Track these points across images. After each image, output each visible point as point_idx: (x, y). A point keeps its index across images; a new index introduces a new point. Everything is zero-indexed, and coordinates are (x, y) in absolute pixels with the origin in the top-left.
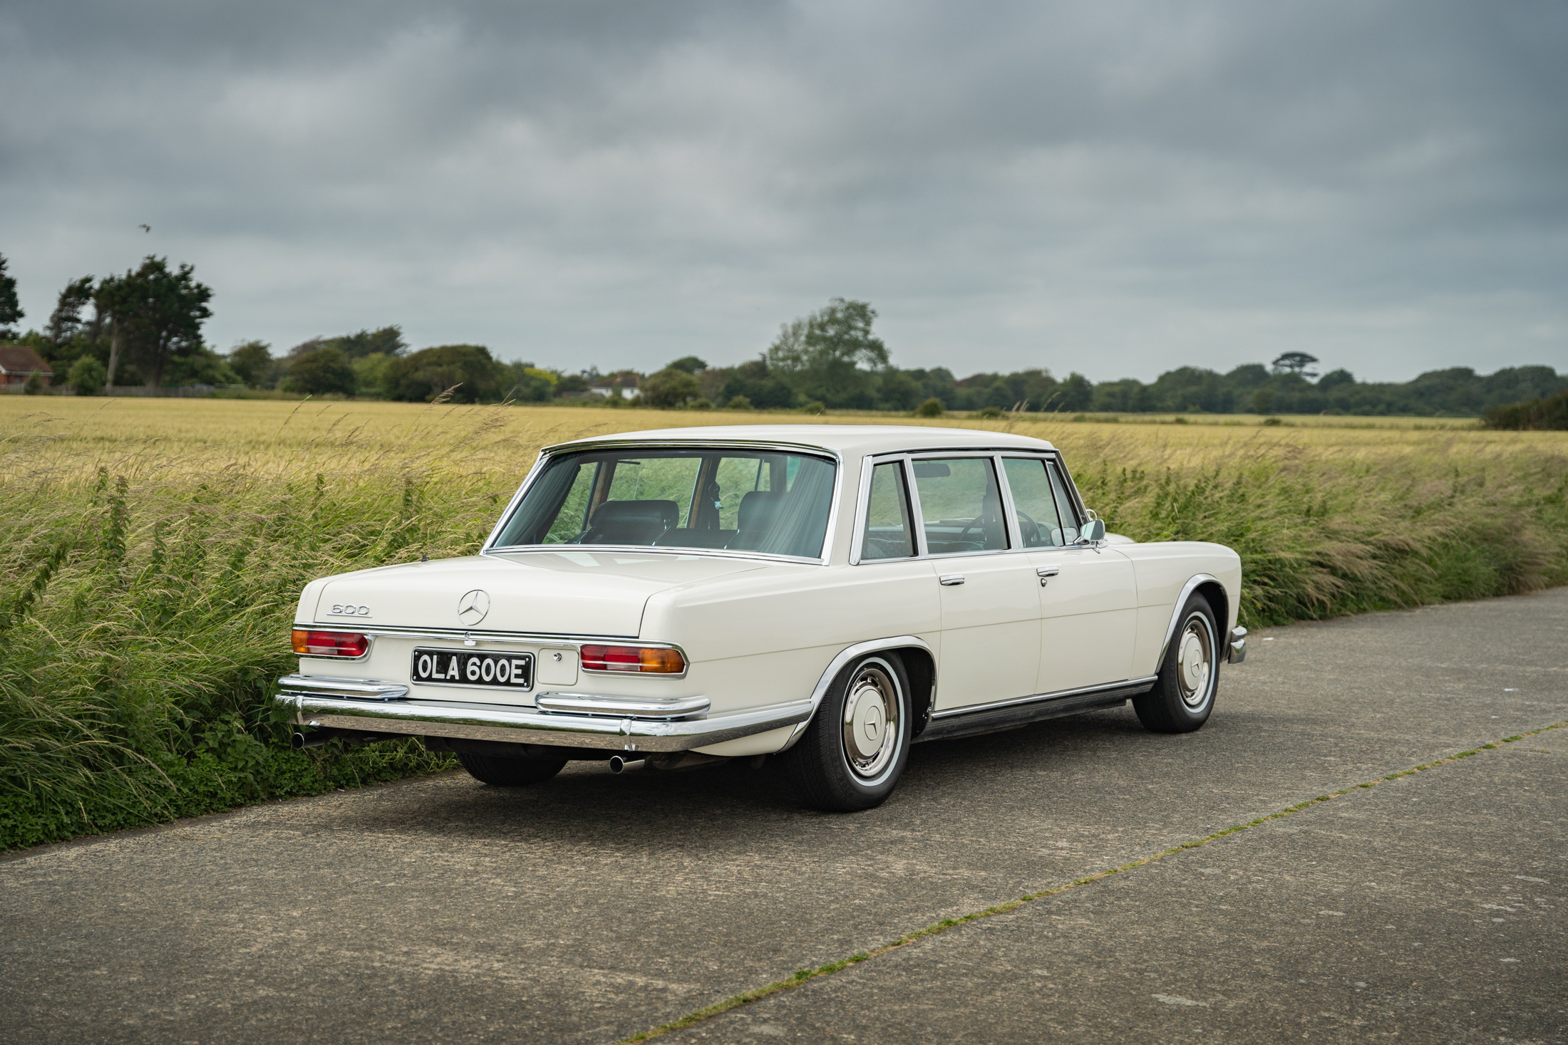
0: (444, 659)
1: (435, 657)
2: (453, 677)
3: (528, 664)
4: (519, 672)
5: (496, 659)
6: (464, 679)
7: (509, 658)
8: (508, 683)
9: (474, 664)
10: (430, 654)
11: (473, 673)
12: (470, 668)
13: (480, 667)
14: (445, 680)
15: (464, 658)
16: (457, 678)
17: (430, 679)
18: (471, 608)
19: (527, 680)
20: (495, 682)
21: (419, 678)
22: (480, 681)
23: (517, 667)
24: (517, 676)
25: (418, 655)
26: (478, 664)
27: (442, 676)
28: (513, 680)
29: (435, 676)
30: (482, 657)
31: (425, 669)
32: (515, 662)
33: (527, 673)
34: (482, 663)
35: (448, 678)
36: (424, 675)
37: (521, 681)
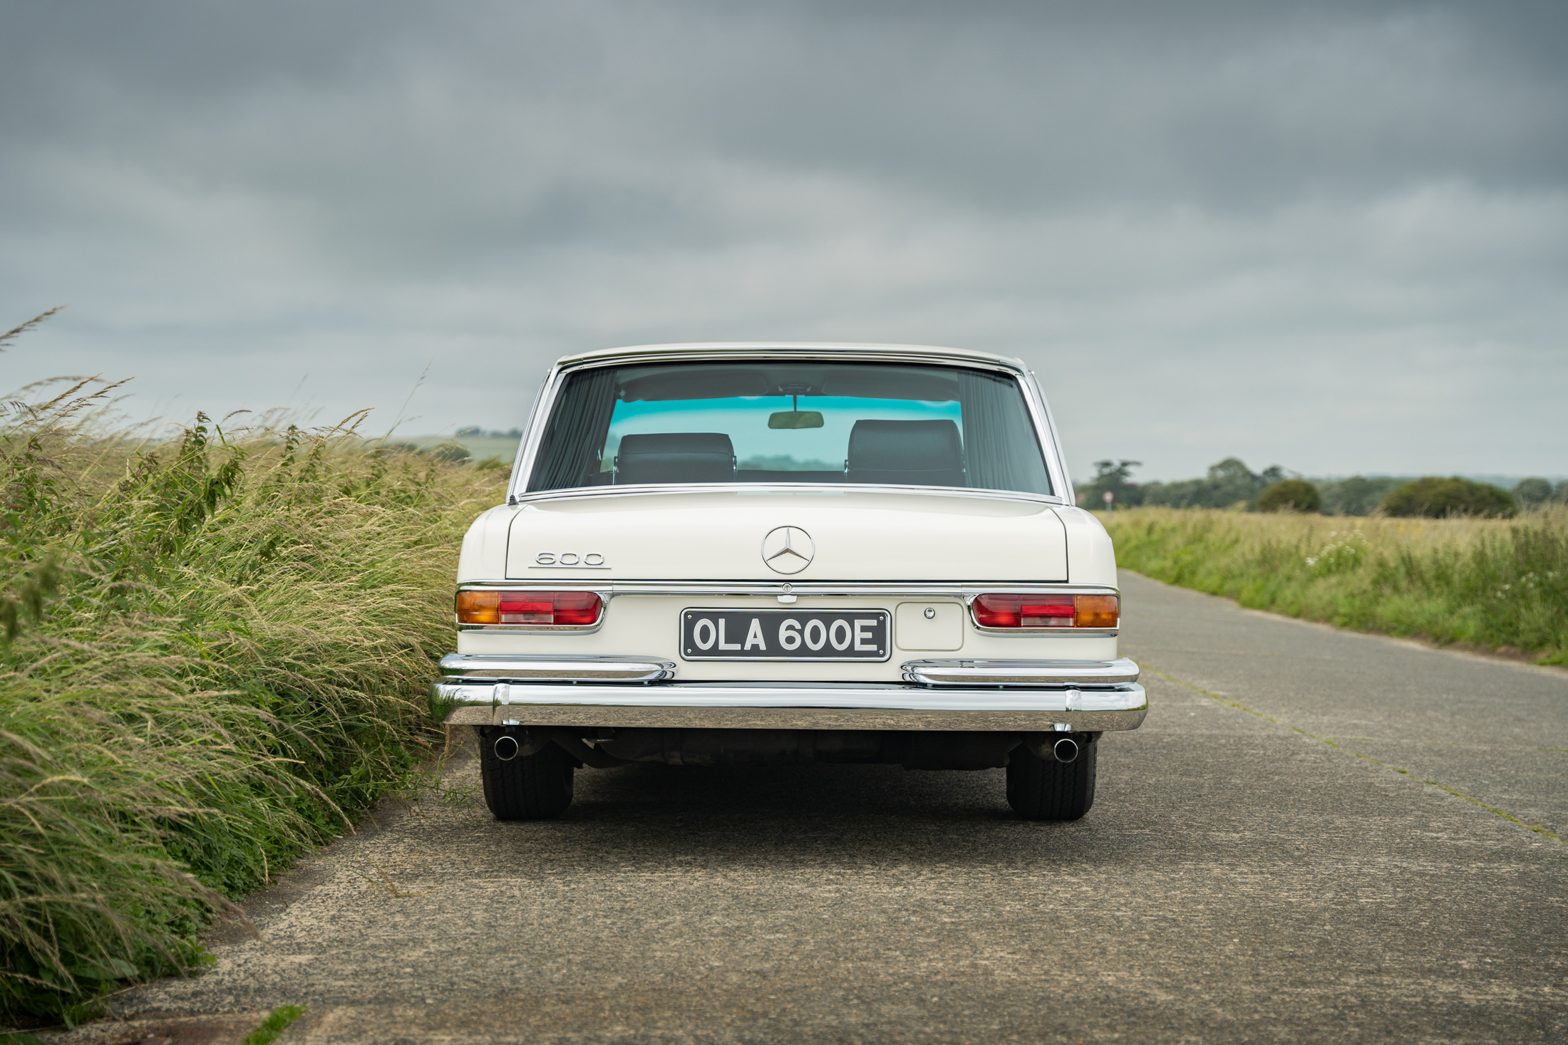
0: (737, 624)
1: (722, 622)
2: (755, 647)
3: (882, 625)
4: (869, 635)
5: (828, 618)
6: (774, 649)
7: (850, 617)
8: (850, 651)
9: (790, 628)
10: (714, 616)
11: (790, 640)
12: (783, 634)
13: (801, 632)
14: (742, 653)
15: (771, 622)
16: (763, 647)
17: (715, 651)
18: (787, 551)
19: (882, 645)
20: (828, 651)
21: (698, 652)
22: (803, 651)
23: (864, 629)
24: (864, 641)
25: (690, 619)
26: (798, 626)
27: (737, 647)
28: (858, 647)
29: (723, 646)
30: (804, 617)
31: (705, 637)
32: (858, 623)
33: (879, 636)
34: (803, 626)
35: (748, 647)
36: (706, 647)
37: (874, 648)
